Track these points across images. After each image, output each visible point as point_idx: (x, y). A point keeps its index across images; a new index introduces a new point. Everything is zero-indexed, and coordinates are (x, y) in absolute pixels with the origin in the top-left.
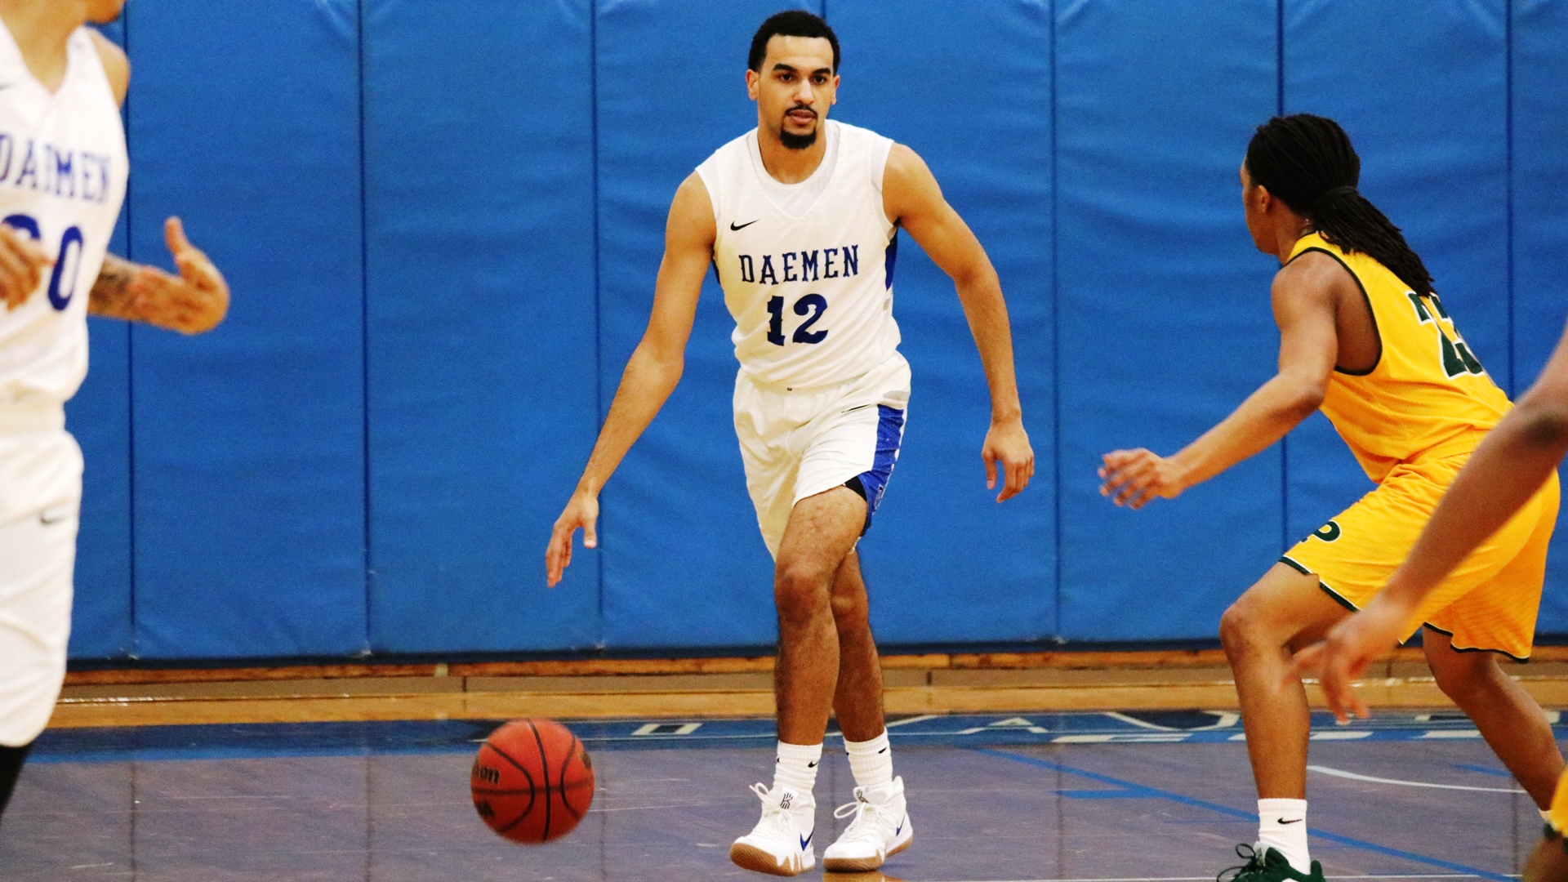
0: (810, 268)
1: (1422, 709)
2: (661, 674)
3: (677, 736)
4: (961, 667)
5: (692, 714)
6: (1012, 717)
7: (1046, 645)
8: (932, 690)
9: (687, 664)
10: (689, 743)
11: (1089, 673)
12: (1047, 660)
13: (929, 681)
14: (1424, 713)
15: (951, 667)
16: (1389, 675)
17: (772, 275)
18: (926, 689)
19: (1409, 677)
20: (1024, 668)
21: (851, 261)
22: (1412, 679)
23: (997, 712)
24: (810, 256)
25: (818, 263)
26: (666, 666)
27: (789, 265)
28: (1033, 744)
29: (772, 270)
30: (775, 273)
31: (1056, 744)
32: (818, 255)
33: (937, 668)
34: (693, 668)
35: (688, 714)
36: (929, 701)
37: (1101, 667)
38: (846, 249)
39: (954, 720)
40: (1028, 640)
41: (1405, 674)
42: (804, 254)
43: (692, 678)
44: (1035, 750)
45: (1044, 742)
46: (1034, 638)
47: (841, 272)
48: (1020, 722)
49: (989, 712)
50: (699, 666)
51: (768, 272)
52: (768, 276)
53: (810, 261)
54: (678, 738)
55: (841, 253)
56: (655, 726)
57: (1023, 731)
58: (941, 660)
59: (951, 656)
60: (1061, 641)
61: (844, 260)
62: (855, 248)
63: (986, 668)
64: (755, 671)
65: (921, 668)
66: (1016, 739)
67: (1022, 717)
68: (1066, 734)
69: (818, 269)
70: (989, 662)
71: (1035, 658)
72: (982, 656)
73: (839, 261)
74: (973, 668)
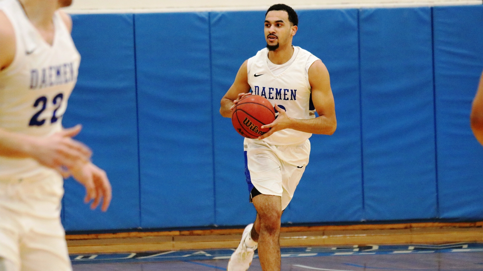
0: (278, 95)
1: (334, 246)
2: (85, 239)
3: (89, 259)
4: (183, 235)
5: (95, 252)
6: (200, 251)
7: (211, 227)
8: (174, 243)
9: (93, 236)
10: (93, 262)
11: (226, 236)
12: (212, 232)
13: (173, 239)
14: (334, 247)
15: (181, 235)
16: (323, 234)
17: (265, 95)
18: (172, 243)
19: (330, 235)
20: (204, 235)
21: (293, 95)
22: (331, 236)
23: (195, 250)
24: (279, 91)
25: (281, 93)
26: (86, 237)
27: (271, 92)
28: (207, 260)
29: (265, 93)
30: (266, 94)
31: (215, 260)
32: (282, 91)
33: (175, 236)
34: (96, 237)
35: (93, 252)
36: (173, 246)
37: (230, 234)
38: (292, 91)
39: (182, 252)
40: (205, 226)
41: (328, 235)
42: (277, 89)
43: (95, 240)
44: (208, 261)
45: (210, 259)
46: (207, 225)
47: (290, 98)
48: (203, 252)
49: (193, 249)
50: (97, 236)
51: (263, 94)
52: (264, 95)
53: (278, 93)
54: (90, 260)
55: (290, 92)
56: (82, 256)
57: (204, 256)
58: (177, 233)
59: (180, 231)
60: (216, 226)
61: (291, 94)
62: (295, 91)
63: (191, 235)
64: (116, 238)
65: (170, 236)
66: (202, 258)
67: (204, 251)
68: (217, 256)
69: (281, 95)
70: (193, 233)
71: (208, 232)
72: (191, 231)
73: (289, 94)
74: (188, 235)
